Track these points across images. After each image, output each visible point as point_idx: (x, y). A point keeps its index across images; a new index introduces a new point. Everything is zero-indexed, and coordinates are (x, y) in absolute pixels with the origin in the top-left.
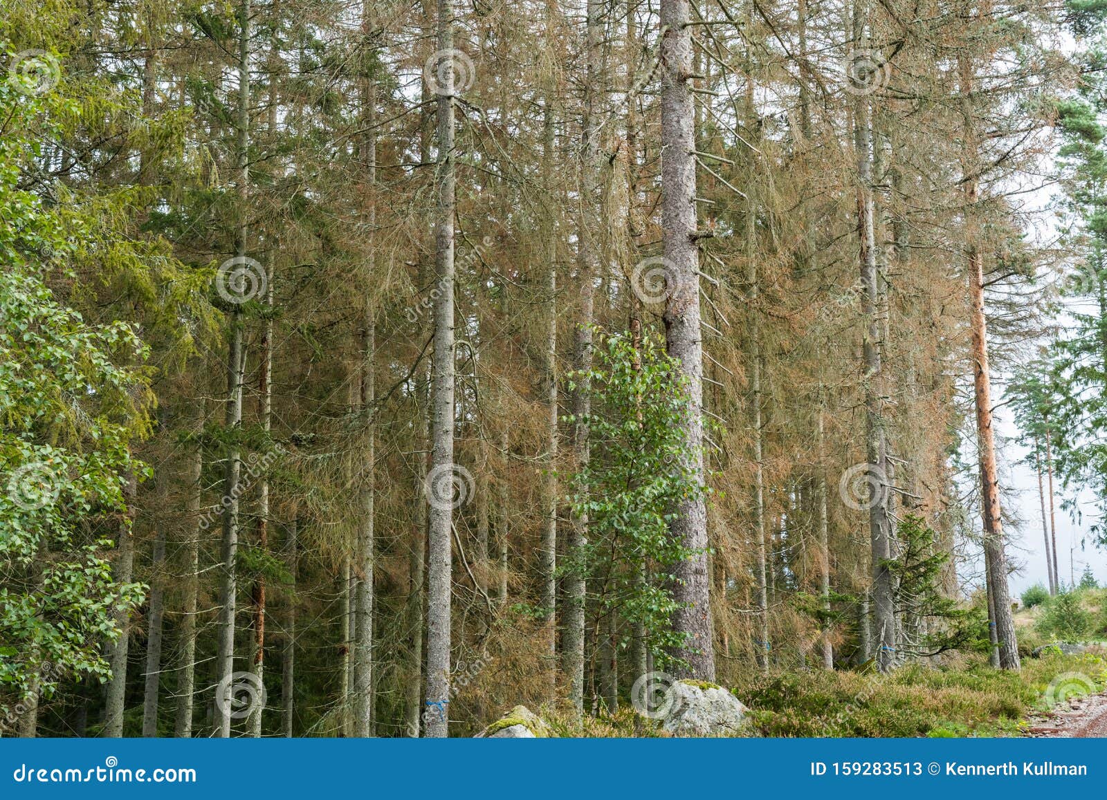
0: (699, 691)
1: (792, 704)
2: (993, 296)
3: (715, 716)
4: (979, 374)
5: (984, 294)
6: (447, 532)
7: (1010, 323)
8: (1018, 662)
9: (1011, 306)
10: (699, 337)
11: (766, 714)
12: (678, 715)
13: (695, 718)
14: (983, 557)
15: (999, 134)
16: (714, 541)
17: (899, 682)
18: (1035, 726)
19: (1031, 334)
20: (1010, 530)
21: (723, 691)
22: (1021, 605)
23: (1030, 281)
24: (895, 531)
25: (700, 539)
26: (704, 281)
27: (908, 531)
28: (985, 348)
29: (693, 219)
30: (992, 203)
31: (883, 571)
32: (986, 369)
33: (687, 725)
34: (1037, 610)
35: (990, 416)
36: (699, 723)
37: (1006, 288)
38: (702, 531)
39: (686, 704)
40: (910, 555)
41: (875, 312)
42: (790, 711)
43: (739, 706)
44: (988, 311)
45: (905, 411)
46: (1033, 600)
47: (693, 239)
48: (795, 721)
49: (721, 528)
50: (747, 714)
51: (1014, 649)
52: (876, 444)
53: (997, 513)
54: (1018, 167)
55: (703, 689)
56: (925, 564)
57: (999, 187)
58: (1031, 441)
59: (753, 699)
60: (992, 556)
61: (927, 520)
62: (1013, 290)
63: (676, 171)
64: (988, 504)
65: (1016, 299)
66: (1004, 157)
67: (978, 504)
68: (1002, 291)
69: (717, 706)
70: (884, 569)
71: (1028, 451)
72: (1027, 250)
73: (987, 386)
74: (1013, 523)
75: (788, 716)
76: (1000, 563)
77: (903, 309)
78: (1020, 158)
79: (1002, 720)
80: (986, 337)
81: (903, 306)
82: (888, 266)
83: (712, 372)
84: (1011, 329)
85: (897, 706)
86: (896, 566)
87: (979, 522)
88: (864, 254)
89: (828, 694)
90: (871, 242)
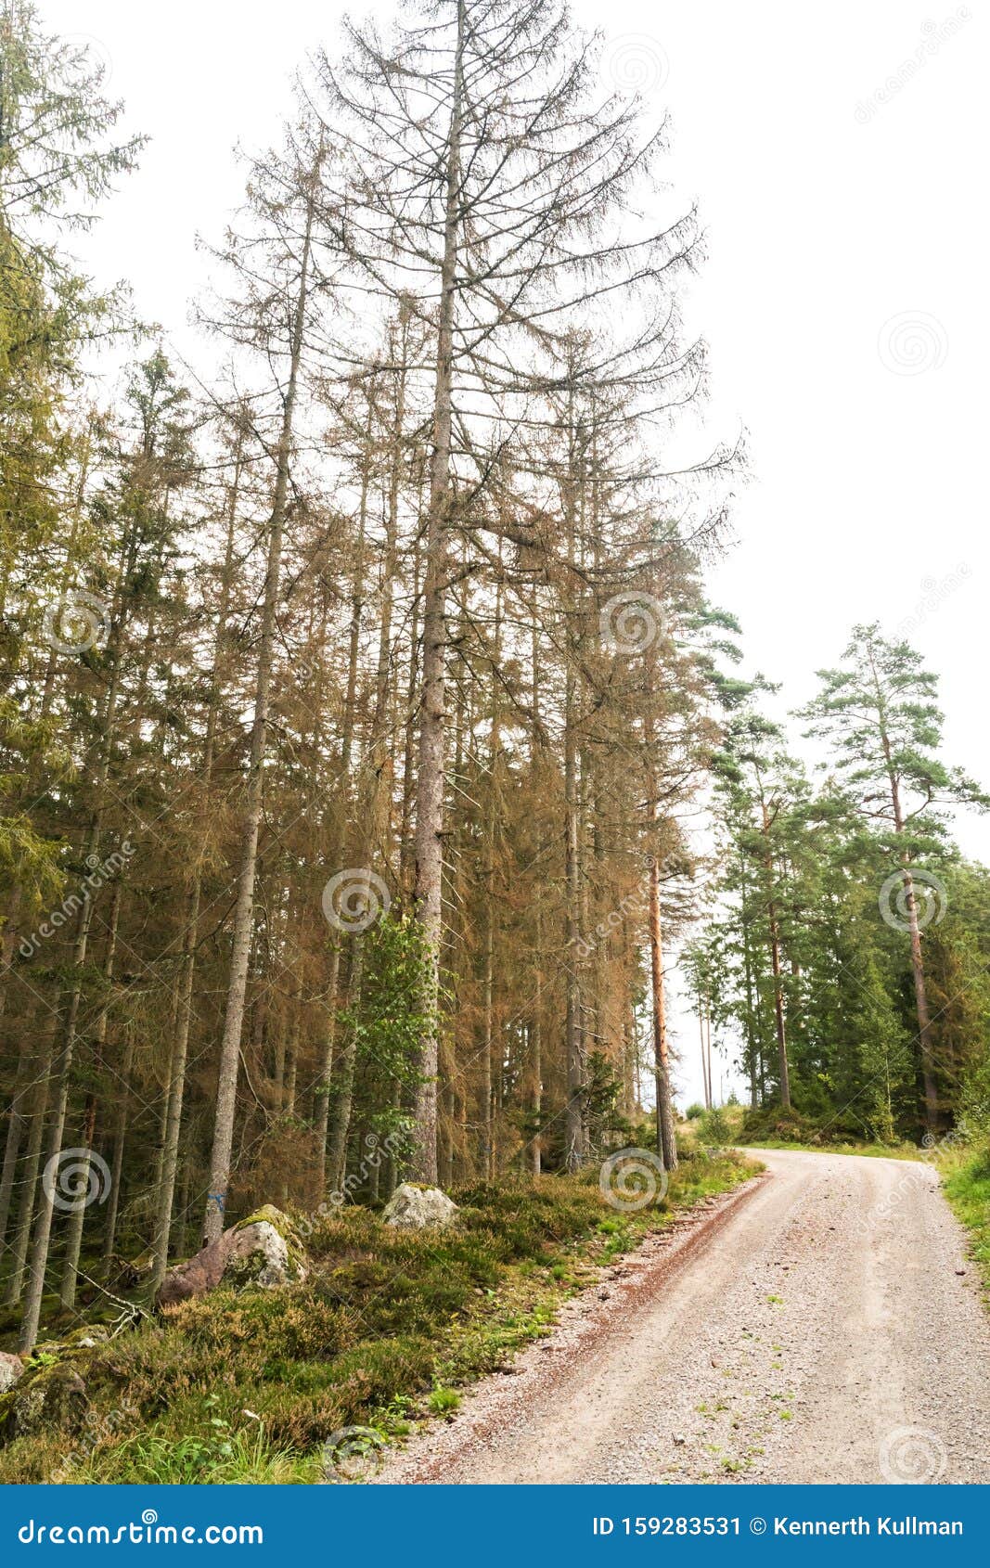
0: (419, 1192)
1: (493, 1203)
2: (667, 890)
3: (431, 1212)
4: (655, 946)
5: (660, 887)
6: (235, 1056)
7: (677, 910)
8: (676, 1163)
9: (679, 897)
10: (439, 910)
11: (471, 1210)
12: (401, 1212)
13: (414, 1214)
14: (654, 1083)
15: (674, 773)
16: (443, 1071)
17: (581, 1182)
18: (678, 1219)
19: (691, 918)
20: (674, 1063)
21: (438, 1192)
22: (685, 1118)
23: (693, 880)
24: (586, 1063)
25: (431, 1068)
26: (445, 869)
27: (596, 1063)
28: (659, 927)
29: (439, 820)
30: (665, 822)
31: (577, 1094)
32: (659, 942)
33: (408, 1220)
34: (696, 1122)
35: (661, 978)
36: (417, 1218)
37: (676, 884)
38: (434, 1062)
39: (408, 1203)
40: (596, 1083)
41: (576, 898)
42: (490, 1209)
43: (451, 1204)
44: (662, 899)
45: (596, 973)
46: (694, 1114)
47: (439, 835)
48: (493, 1218)
49: (451, 1059)
50: (456, 1211)
51: (674, 1154)
52: (573, 997)
53: (665, 1050)
54: (683, 798)
55: (422, 1190)
56: (606, 1089)
57: (672, 812)
58: (695, 996)
59: (460, 1199)
60: (661, 1084)
61: (613, 1055)
62: (680, 885)
63: (428, 784)
64: (658, 1043)
65: (682, 892)
66: (674, 789)
67: (652, 1043)
68: (672, 885)
69: (433, 1205)
70: (576, 1093)
71: (694, 1003)
72: (689, 857)
73: (661, 956)
74: (677, 1058)
75: (488, 1212)
76: (666, 1087)
77: (597, 896)
78: (685, 791)
79: (654, 1214)
80: (661, 919)
81: (597, 894)
82: (588, 865)
83: (449, 937)
84: (678, 913)
85: (576, 1203)
86: (585, 1091)
87: (653, 1056)
88: (569, 853)
89: (523, 1194)
90: (574, 845)
